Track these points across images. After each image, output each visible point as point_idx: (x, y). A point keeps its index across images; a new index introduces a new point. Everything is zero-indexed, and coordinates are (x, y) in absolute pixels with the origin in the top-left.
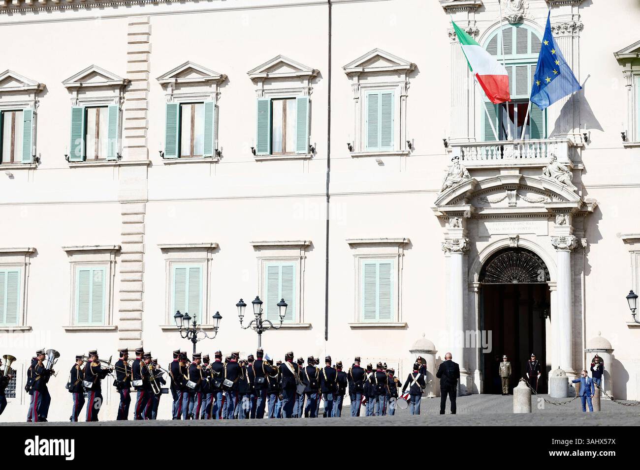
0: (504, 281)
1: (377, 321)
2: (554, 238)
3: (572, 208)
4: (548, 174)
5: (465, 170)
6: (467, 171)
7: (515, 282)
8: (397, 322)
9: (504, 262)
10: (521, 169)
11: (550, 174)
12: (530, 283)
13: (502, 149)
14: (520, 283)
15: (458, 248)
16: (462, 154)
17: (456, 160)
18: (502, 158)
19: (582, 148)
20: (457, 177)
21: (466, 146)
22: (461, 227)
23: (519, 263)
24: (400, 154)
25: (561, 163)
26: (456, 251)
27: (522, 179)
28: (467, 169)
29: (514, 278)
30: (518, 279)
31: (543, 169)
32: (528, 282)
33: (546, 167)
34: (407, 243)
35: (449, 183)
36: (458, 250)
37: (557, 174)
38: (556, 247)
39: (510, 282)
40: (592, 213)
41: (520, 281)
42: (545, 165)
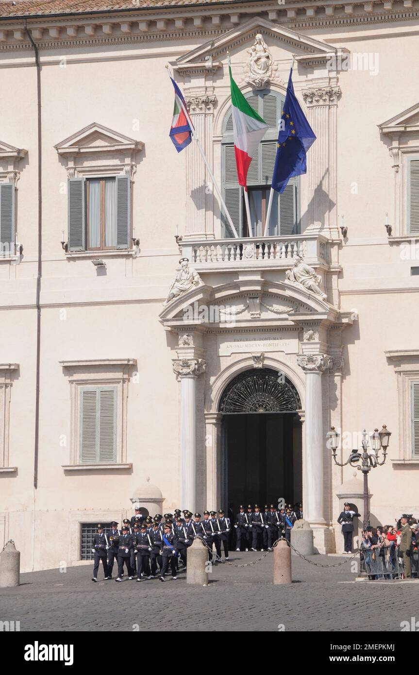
0: (247, 410)
1: (97, 462)
2: (301, 357)
3: (322, 319)
4: (292, 278)
5: (195, 274)
6: (198, 276)
7: (261, 411)
8: (120, 463)
9: (248, 386)
10: (263, 273)
11: (295, 278)
12: (279, 412)
13: (241, 249)
14: (267, 412)
15: (189, 371)
16: (194, 254)
17: (184, 263)
18: (241, 259)
19: (340, 245)
20: (185, 283)
21: (199, 245)
22: (192, 345)
23: (266, 387)
24: (125, 255)
25: (309, 265)
26: (186, 375)
27: (265, 284)
28: (198, 273)
29: (259, 406)
30: (265, 408)
31: (287, 272)
32: (277, 410)
33: (290, 269)
34: (132, 365)
35: (175, 291)
36: (189, 373)
37: (303, 278)
38: (304, 369)
39: (255, 411)
40: (352, 325)
41: (267, 410)
42: (290, 267)
